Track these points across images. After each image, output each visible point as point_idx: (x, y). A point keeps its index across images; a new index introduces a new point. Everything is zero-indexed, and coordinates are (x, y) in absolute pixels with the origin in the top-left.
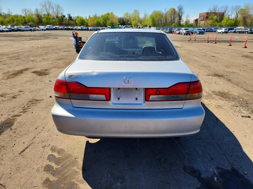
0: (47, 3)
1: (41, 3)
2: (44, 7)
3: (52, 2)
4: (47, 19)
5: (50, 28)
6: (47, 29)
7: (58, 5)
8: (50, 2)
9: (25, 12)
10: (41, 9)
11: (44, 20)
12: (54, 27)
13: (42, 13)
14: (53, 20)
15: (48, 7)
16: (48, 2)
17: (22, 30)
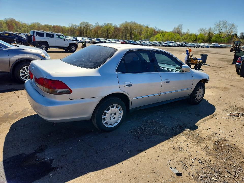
0: (222, 22)
1: (216, 23)
2: (218, 26)
3: (227, 22)
4: (217, 37)
5: (214, 46)
6: (211, 47)
7: (233, 24)
8: (226, 21)
9: (201, 31)
10: (214, 29)
11: (213, 38)
12: (219, 45)
13: (214, 32)
14: (222, 39)
15: (221, 26)
16: (224, 22)
17: (187, 46)
